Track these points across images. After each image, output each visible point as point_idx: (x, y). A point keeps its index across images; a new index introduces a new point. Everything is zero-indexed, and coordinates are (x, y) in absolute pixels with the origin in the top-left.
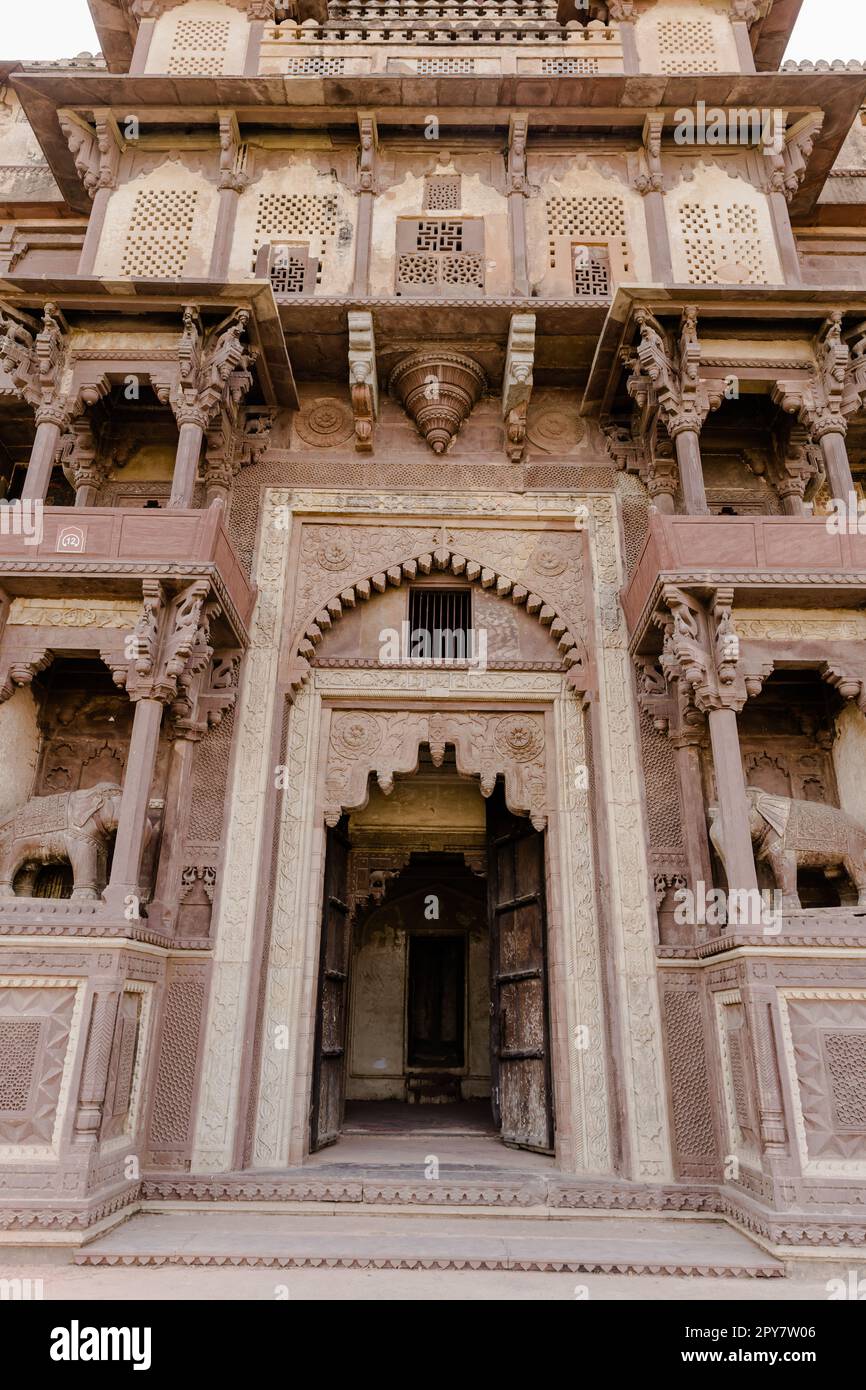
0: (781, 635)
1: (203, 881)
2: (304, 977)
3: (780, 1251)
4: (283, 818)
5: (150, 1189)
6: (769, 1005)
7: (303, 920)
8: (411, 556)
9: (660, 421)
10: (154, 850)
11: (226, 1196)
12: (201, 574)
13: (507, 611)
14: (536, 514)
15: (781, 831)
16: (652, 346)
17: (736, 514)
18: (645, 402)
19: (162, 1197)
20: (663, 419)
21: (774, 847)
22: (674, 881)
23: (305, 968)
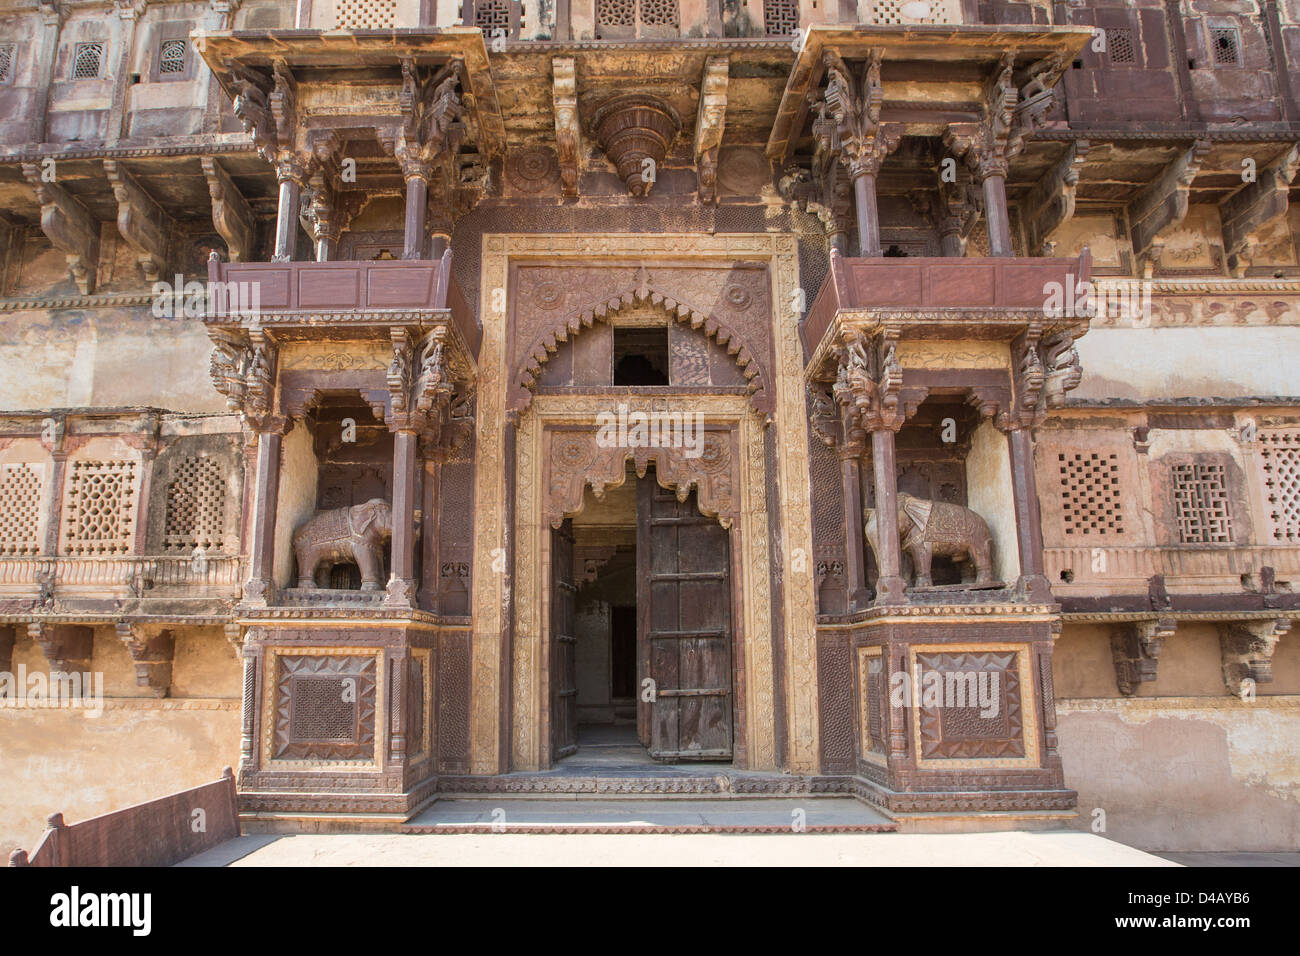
0: (938, 364)
1: (461, 572)
2: (542, 642)
3: (895, 816)
4: (517, 524)
5: (444, 785)
6: (903, 658)
7: (538, 601)
8: (616, 295)
9: (841, 164)
10: (419, 551)
11: (497, 790)
12: (439, 320)
13: (699, 343)
14: (724, 253)
15: (922, 527)
16: (838, 91)
17: (905, 255)
18: (829, 146)
19: (453, 790)
20: (844, 162)
21: (917, 539)
22: (833, 566)
23: (542, 636)
